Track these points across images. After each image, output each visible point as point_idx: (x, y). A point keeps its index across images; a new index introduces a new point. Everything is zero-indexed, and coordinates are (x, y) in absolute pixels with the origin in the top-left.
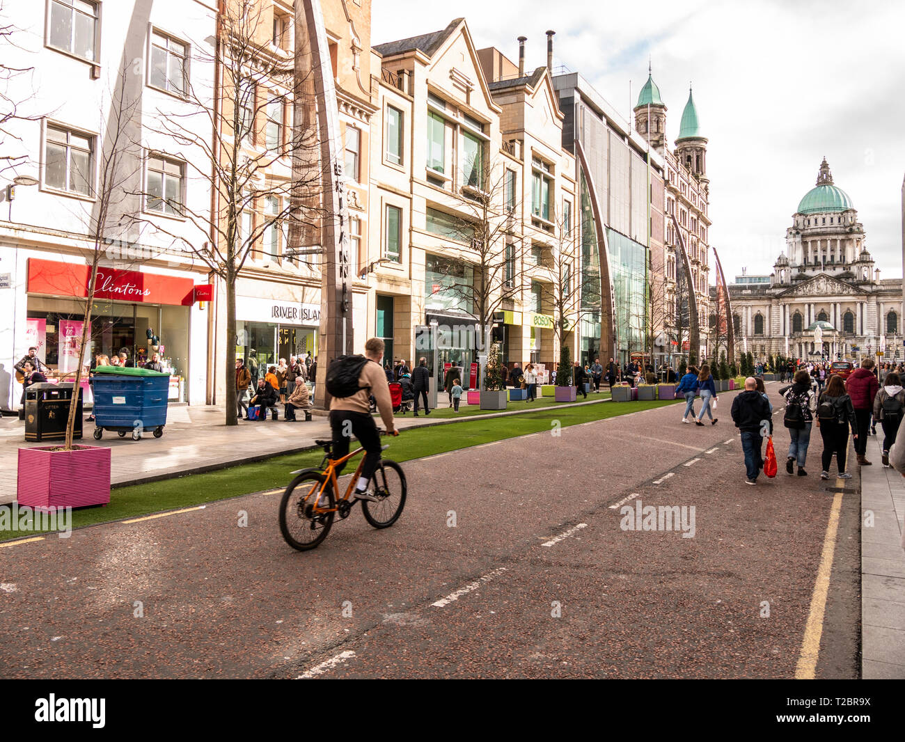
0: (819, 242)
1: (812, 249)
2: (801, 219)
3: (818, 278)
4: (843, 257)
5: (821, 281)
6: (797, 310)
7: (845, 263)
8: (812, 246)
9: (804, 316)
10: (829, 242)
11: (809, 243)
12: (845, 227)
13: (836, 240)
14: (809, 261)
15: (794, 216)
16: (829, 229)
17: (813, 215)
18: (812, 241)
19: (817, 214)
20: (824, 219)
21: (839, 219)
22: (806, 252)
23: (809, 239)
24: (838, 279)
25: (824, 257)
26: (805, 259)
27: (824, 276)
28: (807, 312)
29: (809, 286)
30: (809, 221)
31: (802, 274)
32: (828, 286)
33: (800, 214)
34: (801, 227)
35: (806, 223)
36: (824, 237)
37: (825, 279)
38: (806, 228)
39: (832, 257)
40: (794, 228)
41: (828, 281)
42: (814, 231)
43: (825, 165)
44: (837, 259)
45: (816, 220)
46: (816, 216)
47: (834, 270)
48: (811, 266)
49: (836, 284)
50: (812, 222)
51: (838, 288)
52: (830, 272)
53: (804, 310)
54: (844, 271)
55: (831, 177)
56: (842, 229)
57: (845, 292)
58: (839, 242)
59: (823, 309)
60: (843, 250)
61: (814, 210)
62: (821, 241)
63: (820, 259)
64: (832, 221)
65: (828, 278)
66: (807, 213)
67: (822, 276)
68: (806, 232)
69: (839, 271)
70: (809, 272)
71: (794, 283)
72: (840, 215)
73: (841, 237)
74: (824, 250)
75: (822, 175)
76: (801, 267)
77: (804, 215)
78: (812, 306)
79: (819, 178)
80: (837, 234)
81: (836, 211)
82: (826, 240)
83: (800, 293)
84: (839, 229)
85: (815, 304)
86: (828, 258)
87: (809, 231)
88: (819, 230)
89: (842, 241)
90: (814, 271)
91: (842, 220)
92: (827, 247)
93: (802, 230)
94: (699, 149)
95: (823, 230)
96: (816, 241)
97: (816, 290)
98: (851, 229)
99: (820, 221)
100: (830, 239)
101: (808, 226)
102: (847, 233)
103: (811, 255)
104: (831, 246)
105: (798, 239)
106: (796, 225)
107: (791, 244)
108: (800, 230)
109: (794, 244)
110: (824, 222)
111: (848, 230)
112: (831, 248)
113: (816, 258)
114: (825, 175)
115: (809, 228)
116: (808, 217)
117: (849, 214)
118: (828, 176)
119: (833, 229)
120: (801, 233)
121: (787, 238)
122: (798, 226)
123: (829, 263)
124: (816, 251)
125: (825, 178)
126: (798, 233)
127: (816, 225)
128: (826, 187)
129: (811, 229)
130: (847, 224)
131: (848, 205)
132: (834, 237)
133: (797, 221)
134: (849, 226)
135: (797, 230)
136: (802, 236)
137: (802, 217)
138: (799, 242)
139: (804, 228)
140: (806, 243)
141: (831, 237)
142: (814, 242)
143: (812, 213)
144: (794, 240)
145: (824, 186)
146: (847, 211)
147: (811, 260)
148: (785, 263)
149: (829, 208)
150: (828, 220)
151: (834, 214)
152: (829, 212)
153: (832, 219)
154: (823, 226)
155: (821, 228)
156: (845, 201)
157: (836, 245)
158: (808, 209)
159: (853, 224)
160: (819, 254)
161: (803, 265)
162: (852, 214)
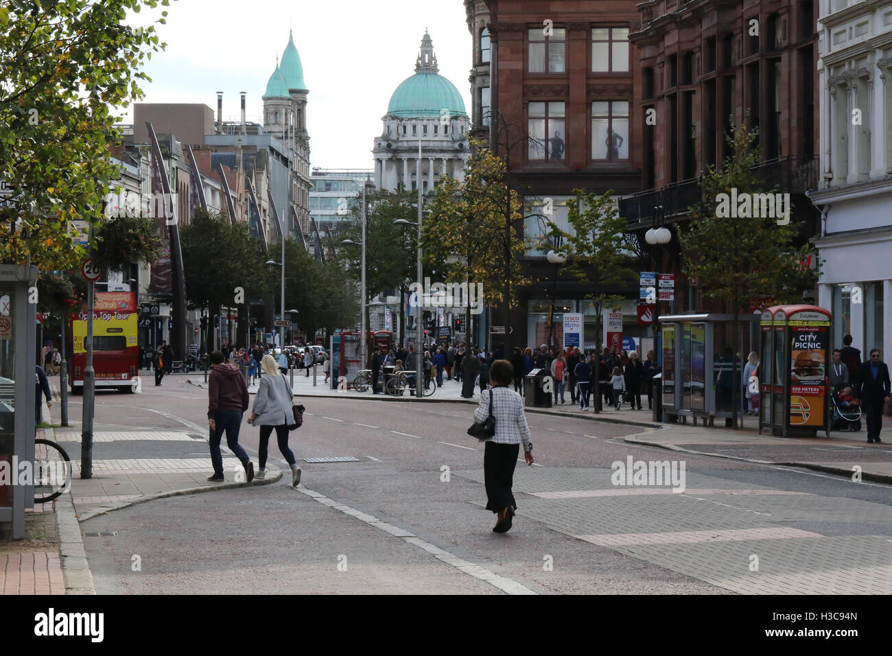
0: (418, 161)
1: (408, 171)
2: (393, 124)
8: (408, 166)
10: (431, 162)
11: (405, 163)
12: (454, 141)
13: (440, 160)
14: (405, 189)
15: (385, 119)
16: (432, 144)
17: (411, 119)
18: (409, 160)
19: (415, 119)
20: (425, 127)
21: (446, 128)
22: (400, 174)
23: (405, 156)
25: (425, 184)
26: (399, 185)
30: (405, 127)
33: (394, 118)
34: (394, 136)
35: (401, 130)
36: (425, 155)
38: (400, 139)
40: (385, 137)
42: (411, 144)
43: (427, 42)
45: (414, 127)
46: (414, 121)
50: (409, 130)
58: (445, 162)
61: (411, 112)
62: (422, 160)
63: (419, 186)
64: (436, 132)
66: (403, 116)
68: (400, 144)
73: (447, 156)
74: (425, 174)
75: (423, 56)
77: (397, 118)
79: (419, 59)
80: (443, 151)
81: (442, 117)
82: (428, 159)
84: (445, 144)
86: (431, 187)
87: (405, 144)
88: (418, 144)
89: (450, 160)
91: (450, 130)
92: (429, 170)
93: (395, 142)
95: (423, 143)
96: (414, 160)
98: (461, 145)
99: (420, 129)
100: (434, 158)
101: (403, 136)
102: (456, 151)
103: (407, 180)
104: (434, 168)
105: (390, 155)
106: (387, 132)
107: (379, 161)
108: (392, 141)
109: (384, 162)
110: (425, 131)
111: (456, 146)
112: (434, 171)
113: (414, 184)
114: (427, 56)
115: (405, 139)
116: (404, 122)
117: (459, 121)
118: (432, 58)
119: (438, 144)
120: (394, 146)
121: (375, 151)
122: (390, 134)
123: (431, 194)
124: (414, 174)
125: (427, 61)
126: (389, 145)
127: (414, 135)
128: (428, 76)
129: (407, 141)
130: (456, 137)
131: (458, 106)
132: (439, 156)
133: (388, 127)
134: (458, 141)
135: (388, 141)
136: (395, 151)
137: (395, 121)
138: (390, 160)
139: (398, 138)
140: (400, 161)
141: (434, 154)
142: (411, 160)
143: (409, 117)
144: (385, 156)
145: (426, 75)
146: (456, 118)
147: (408, 187)
148: (372, 193)
149: (432, 112)
150: (431, 129)
151: (439, 120)
152: (432, 116)
153: (436, 127)
154: (424, 139)
155: (420, 141)
156: (453, 101)
157: (442, 166)
158: (404, 109)
159: (464, 137)
160: (419, 179)
161: (397, 194)
162: (463, 122)
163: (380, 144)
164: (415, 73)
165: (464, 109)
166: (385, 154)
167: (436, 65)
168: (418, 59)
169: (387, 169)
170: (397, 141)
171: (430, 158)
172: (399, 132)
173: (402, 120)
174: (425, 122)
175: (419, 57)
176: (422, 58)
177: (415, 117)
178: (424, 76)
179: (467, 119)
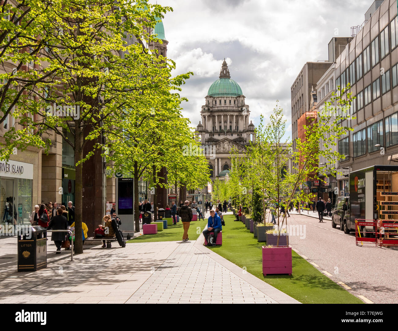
0: (222, 116)
1: (218, 121)
2: (211, 100)
3: (224, 141)
4: (237, 127)
5: (225, 143)
6: (210, 163)
7: (239, 131)
8: (218, 119)
9: (214, 167)
10: (229, 116)
11: (216, 117)
12: (238, 107)
13: (233, 116)
14: (216, 129)
15: (206, 97)
16: (229, 108)
17: (219, 97)
18: (218, 116)
19: (221, 97)
20: (225, 101)
21: (235, 101)
22: (214, 123)
23: (216, 114)
24: (235, 142)
25: (226, 127)
26: (213, 127)
27: (227, 139)
28: (216, 164)
29: (218, 146)
30: (216, 101)
31: (211, 138)
32: (230, 146)
33: (210, 97)
34: (211, 105)
35: (214, 103)
36: (225, 113)
37: (227, 142)
38: (214, 106)
39: (231, 127)
40: (207, 106)
41: (229, 143)
42: (219, 108)
43: (225, 65)
44: (234, 128)
45: (220, 101)
46: (220, 98)
47: (232, 135)
48: (217, 132)
49: (235, 145)
50: (218, 102)
51: (235, 148)
52: (229, 137)
54: (238, 137)
55: (229, 72)
57: (240, 151)
58: (234, 117)
59: (226, 162)
60: (237, 122)
61: (219, 94)
62: (224, 116)
63: (223, 128)
64: (230, 103)
65: (230, 141)
66: (215, 96)
67: (226, 139)
68: (214, 109)
69: (235, 136)
70: (216, 137)
71: (207, 144)
72: (235, 99)
73: (236, 114)
74: (225, 122)
75: (223, 71)
76: (211, 133)
77: (212, 97)
78: (220, 160)
80: (233, 111)
81: (233, 96)
82: (227, 115)
84: (234, 108)
85: (222, 159)
86: (228, 128)
87: (216, 108)
88: (222, 108)
89: (237, 116)
90: (219, 136)
92: (227, 120)
93: (211, 108)
94: (162, 48)
95: (225, 108)
96: (220, 116)
97: (222, 149)
98: (242, 109)
99: (223, 102)
102: (239, 111)
103: (217, 125)
104: (230, 119)
105: (209, 114)
106: (207, 103)
107: (204, 116)
109: (206, 117)
110: (225, 103)
111: (240, 109)
112: (230, 121)
113: (220, 127)
114: (225, 71)
115: (216, 106)
116: (215, 99)
118: (227, 72)
119: (231, 108)
120: (211, 109)
121: (202, 112)
122: (209, 104)
123: (229, 131)
124: (221, 122)
125: (225, 73)
126: (209, 109)
127: (220, 104)
128: (226, 79)
130: (240, 105)
133: (208, 101)
134: (240, 107)
136: (212, 112)
138: (209, 116)
140: (214, 116)
141: (230, 113)
142: (219, 116)
144: (207, 114)
146: (239, 97)
147: (217, 128)
148: (202, 130)
149: (228, 94)
150: (228, 102)
151: (232, 98)
152: (228, 96)
153: (230, 101)
154: (225, 106)
155: (223, 107)
156: (237, 90)
157: (233, 119)
158: (215, 93)
159: (243, 105)
160: (223, 125)
161: (213, 131)
162: (242, 98)
163: (204, 109)
164: (220, 79)
165: (242, 93)
168: (221, 72)
170: (212, 107)
173: (214, 98)
178: (224, 79)
179: (244, 97)
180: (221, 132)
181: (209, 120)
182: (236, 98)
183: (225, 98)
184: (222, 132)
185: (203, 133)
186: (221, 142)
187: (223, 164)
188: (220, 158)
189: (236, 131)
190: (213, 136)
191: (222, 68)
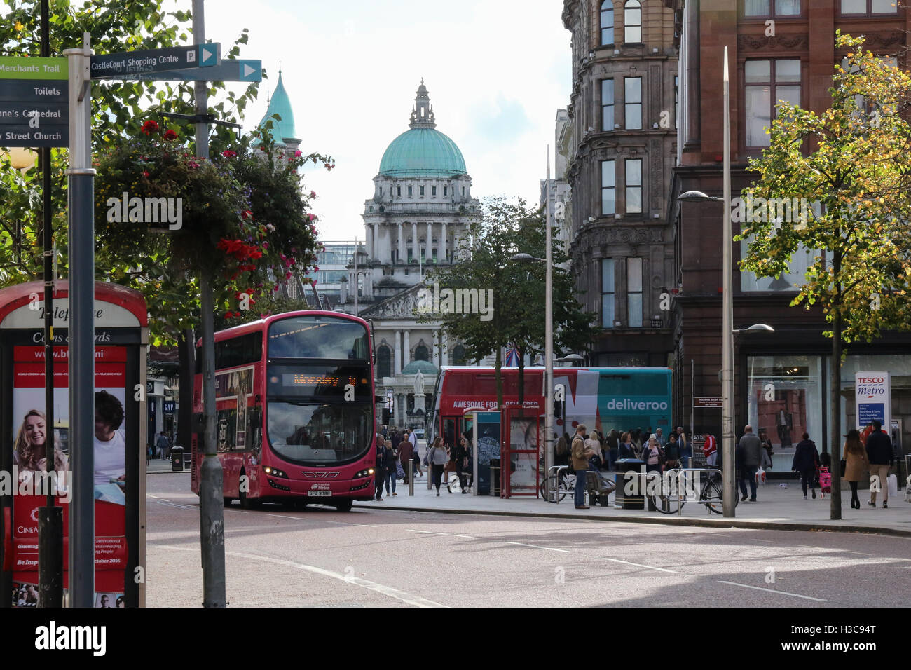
0: (415, 227)
1: (404, 237)
2: (387, 185)
3: (416, 289)
4: (451, 253)
6: (384, 341)
8: (404, 232)
9: (394, 351)
10: (430, 227)
11: (400, 227)
12: (454, 203)
13: (439, 225)
14: (400, 256)
15: (376, 179)
16: (430, 207)
17: (406, 179)
18: (404, 225)
19: (411, 179)
20: (422, 188)
21: (445, 189)
22: (394, 241)
23: (399, 221)
25: (423, 252)
26: (393, 252)
27: (423, 286)
28: (398, 344)
29: (402, 302)
30: (399, 189)
31: (388, 278)
33: (387, 178)
34: (387, 199)
35: (395, 192)
36: (422, 219)
38: (394, 202)
39: (435, 252)
40: (377, 199)
42: (407, 207)
43: (422, 94)
44: (442, 255)
45: (410, 188)
46: (409, 182)
48: (402, 266)
50: (404, 191)
53: (395, 341)
55: (431, 112)
56: (450, 207)
58: (444, 228)
59: (421, 340)
60: (450, 241)
61: (406, 171)
62: (419, 224)
63: (416, 254)
64: (434, 193)
66: (397, 176)
68: (394, 207)
70: (399, 276)
71: (377, 293)
72: (446, 182)
73: (447, 220)
74: (422, 240)
75: (419, 110)
76: (387, 266)
77: (391, 178)
78: (406, 334)
79: (414, 112)
80: (442, 214)
81: (441, 176)
82: (425, 224)
83: (389, 314)
84: (444, 207)
85: (412, 331)
86: (429, 254)
87: (400, 207)
88: (414, 207)
89: (450, 224)
90: (407, 274)
91: (449, 191)
92: (426, 236)
93: (388, 205)
95: (420, 207)
96: (410, 225)
97: (412, 309)
98: (462, 208)
99: (416, 191)
100: (432, 222)
101: (398, 198)
102: (457, 215)
103: (402, 247)
104: (433, 233)
105: (383, 220)
106: (379, 194)
107: (371, 226)
108: (385, 204)
109: (376, 227)
110: (422, 193)
111: (457, 208)
112: (433, 237)
113: (410, 252)
114: (423, 109)
115: (400, 201)
116: (398, 182)
117: (460, 181)
118: (428, 112)
119: (436, 207)
120: (387, 209)
121: (365, 216)
122: (382, 197)
123: (430, 262)
124: (410, 241)
125: (423, 115)
126: (382, 209)
127: (410, 198)
128: (425, 131)
129: (402, 204)
130: (457, 199)
131: (458, 165)
132: (438, 220)
133: (381, 188)
134: (459, 203)
135: (381, 204)
136: (389, 215)
137: (389, 182)
138: (383, 224)
139: (391, 201)
140: (394, 226)
141: (433, 218)
142: (407, 226)
143: (404, 176)
144: (377, 221)
145: (423, 129)
146: (457, 178)
147: (403, 255)
148: (364, 262)
149: (429, 171)
150: (428, 190)
151: (438, 180)
152: (430, 176)
153: (434, 188)
154: (420, 201)
155: (417, 203)
156: (453, 159)
157: (441, 232)
158: (398, 168)
159: (467, 199)
160: (415, 246)
161: (391, 263)
162: (464, 182)
163: (371, 208)
164: (409, 129)
165: (465, 168)
166: (377, 218)
167: (433, 119)
168: (412, 114)
169: (379, 236)
170: (391, 204)
171: (428, 222)
172: (393, 194)
173: (395, 180)
174: (422, 183)
175: (413, 110)
176: (417, 112)
177: (411, 177)
178: (420, 131)
179: (468, 179)
180: (411, 266)
181: (382, 234)
182: (449, 181)
183: (422, 182)
184: (413, 266)
185: (368, 271)
186: (409, 292)
187: (413, 345)
188: (406, 330)
189: (449, 262)
190: (392, 274)
191: (415, 102)
